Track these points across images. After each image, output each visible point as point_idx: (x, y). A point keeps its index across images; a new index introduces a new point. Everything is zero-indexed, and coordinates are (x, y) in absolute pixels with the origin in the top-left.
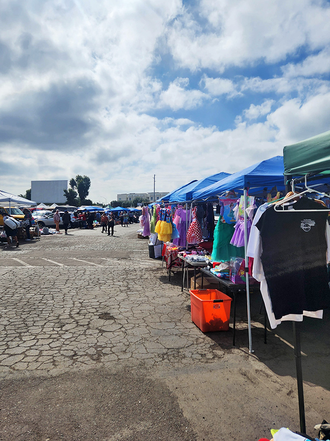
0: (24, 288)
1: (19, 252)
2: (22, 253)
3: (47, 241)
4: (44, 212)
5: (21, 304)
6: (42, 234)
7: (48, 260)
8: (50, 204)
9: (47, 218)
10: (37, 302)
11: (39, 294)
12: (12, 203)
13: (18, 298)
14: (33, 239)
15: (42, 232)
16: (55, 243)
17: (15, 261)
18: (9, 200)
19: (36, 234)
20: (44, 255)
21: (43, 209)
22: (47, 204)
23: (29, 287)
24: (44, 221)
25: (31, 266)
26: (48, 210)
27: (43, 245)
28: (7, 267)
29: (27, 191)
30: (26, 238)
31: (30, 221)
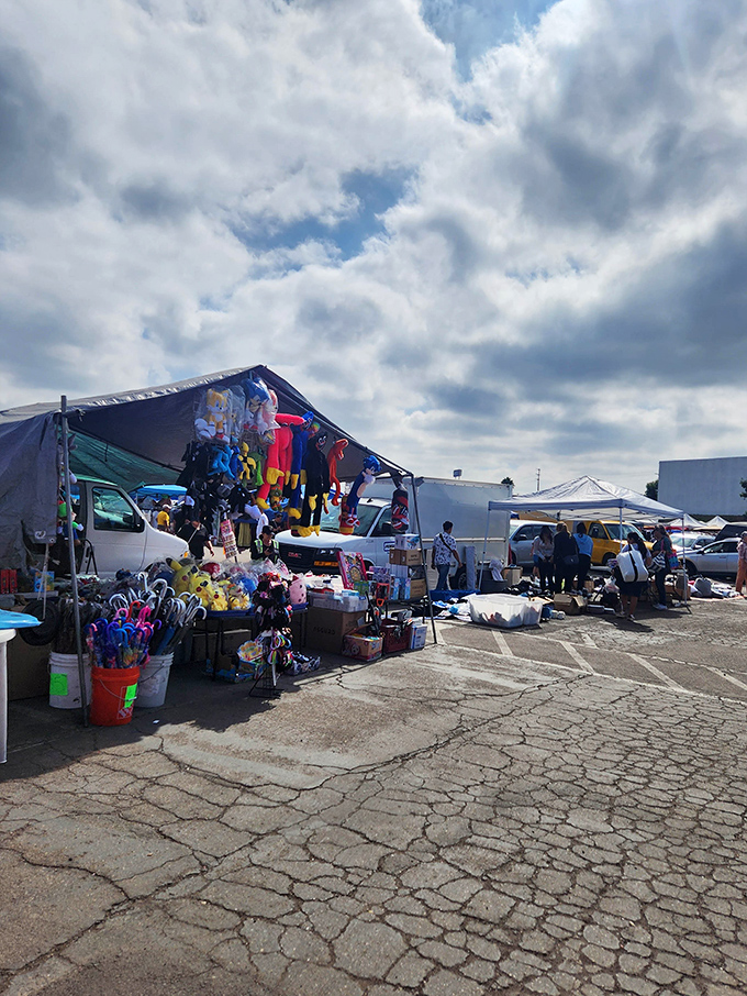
0: (678, 764)
1: (644, 639)
2: (651, 642)
3: (711, 616)
4: (695, 536)
5: (676, 824)
6: (694, 595)
7: (728, 677)
8: (707, 519)
9: (702, 552)
10: (729, 833)
11: (726, 797)
12: (625, 510)
13: (664, 797)
14: (673, 606)
15: (693, 588)
16: (734, 625)
17: (637, 665)
18: (620, 504)
19: (680, 593)
20: (712, 657)
21: (688, 530)
22: (698, 518)
23: (689, 763)
24: (693, 561)
25: (680, 690)
26: (701, 531)
27: (704, 626)
28: (618, 679)
29: (648, 486)
30: (656, 602)
31: (666, 560)
